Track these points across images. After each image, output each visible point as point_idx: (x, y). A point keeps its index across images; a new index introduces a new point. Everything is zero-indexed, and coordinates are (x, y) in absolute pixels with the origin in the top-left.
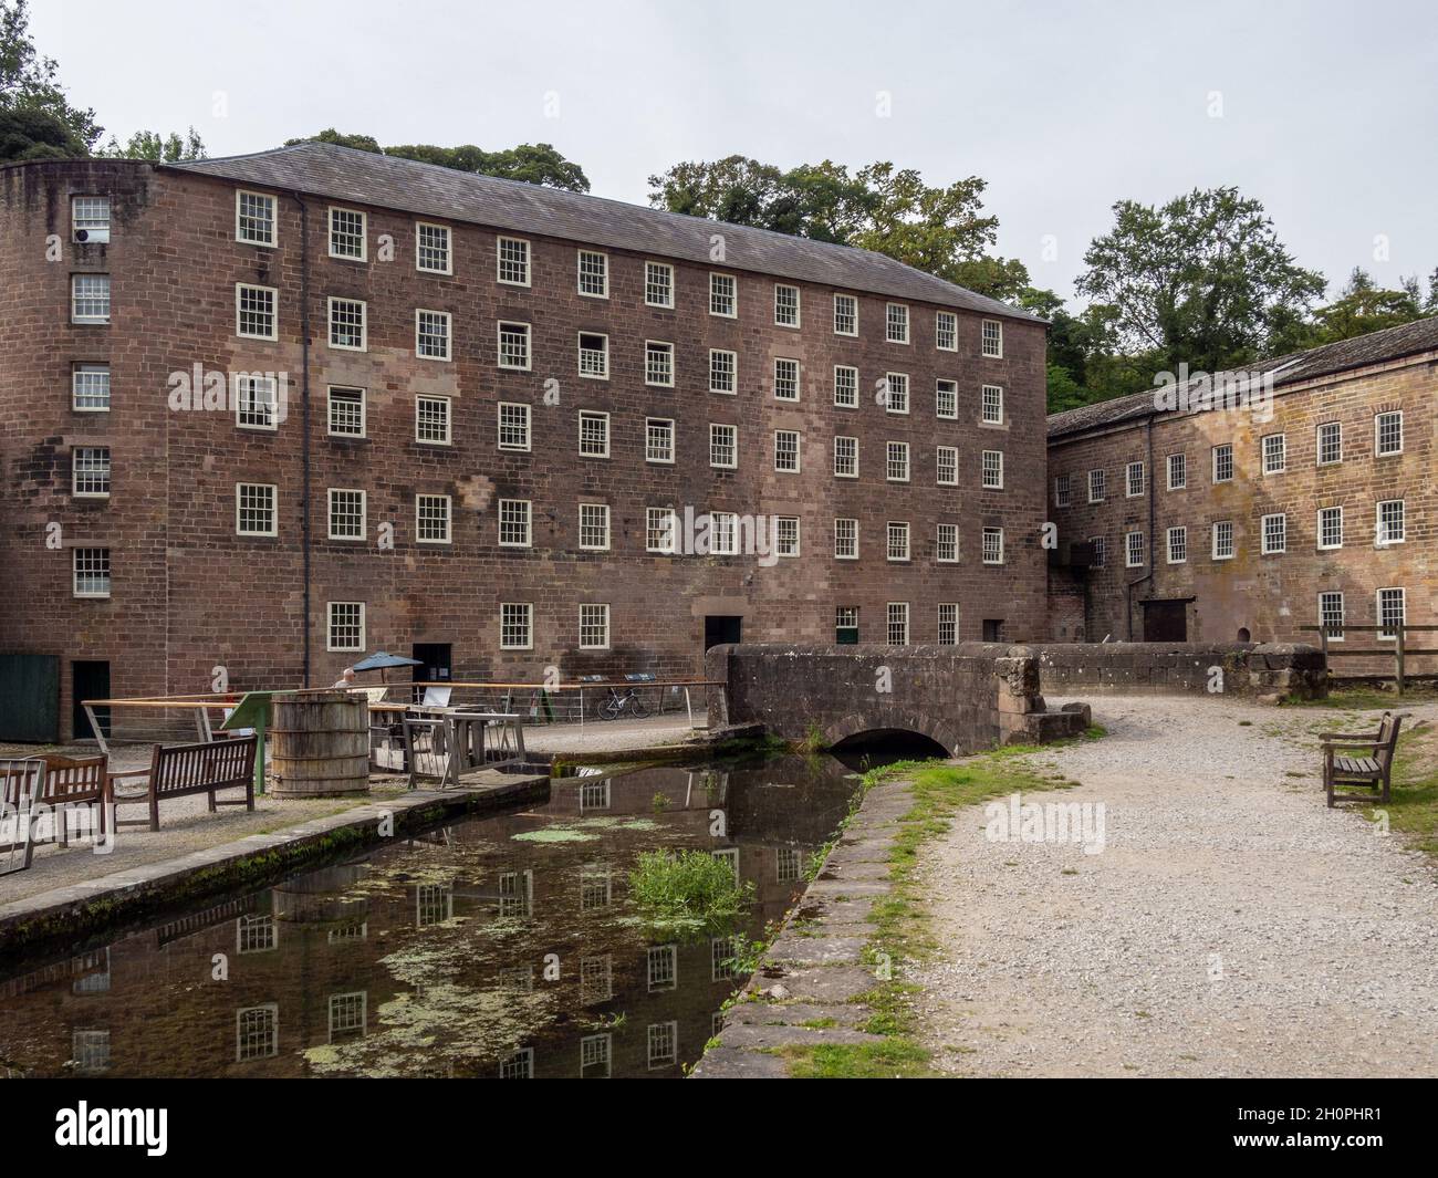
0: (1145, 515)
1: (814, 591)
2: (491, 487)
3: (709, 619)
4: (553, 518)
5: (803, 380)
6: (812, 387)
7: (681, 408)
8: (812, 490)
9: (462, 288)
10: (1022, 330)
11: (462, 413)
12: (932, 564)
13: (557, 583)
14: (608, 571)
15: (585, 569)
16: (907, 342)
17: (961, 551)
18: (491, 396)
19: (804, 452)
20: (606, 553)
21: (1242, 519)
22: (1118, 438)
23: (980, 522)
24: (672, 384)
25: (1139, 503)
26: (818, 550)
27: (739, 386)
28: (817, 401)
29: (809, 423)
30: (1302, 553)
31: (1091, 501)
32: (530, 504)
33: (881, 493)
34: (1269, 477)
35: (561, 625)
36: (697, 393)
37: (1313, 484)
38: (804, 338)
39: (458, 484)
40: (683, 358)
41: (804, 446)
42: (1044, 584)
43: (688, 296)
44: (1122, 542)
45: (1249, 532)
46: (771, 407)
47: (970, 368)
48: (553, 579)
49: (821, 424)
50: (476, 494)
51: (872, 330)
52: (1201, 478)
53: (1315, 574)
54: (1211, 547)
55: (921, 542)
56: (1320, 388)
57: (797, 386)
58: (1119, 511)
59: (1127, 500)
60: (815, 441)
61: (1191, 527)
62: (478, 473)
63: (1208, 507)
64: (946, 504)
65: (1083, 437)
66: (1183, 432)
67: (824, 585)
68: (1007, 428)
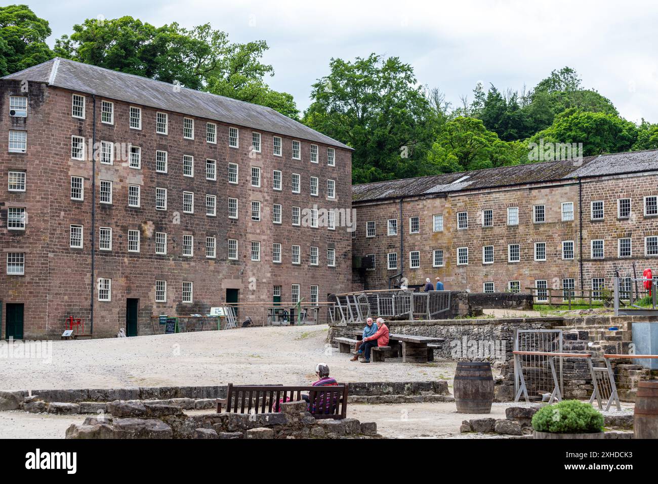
0: (398, 245)
1: (265, 277)
2: (153, 227)
3: (227, 289)
4: (174, 241)
5: (262, 177)
6: (265, 180)
7: (219, 190)
8: (264, 228)
9: (145, 136)
10: (342, 153)
11: (144, 193)
12: (309, 266)
13: (175, 271)
14: (193, 266)
15: (185, 265)
16: (299, 159)
17: (319, 260)
18: (154, 185)
19: (262, 211)
20: (192, 258)
21: (448, 249)
22: (384, 206)
23: (327, 246)
24: (215, 179)
25: (394, 239)
26: (267, 258)
27: (239, 180)
28: (267, 187)
29: (264, 197)
30: (476, 265)
31: (367, 236)
32: (166, 234)
33: (290, 231)
34: (460, 231)
35: (176, 291)
36: (224, 183)
37: (480, 235)
38: (262, 157)
39: (143, 225)
40: (219, 167)
41: (262, 209)
42: (351, 277)
43: (221, 138)
44: (385, 257)
45: (451, 255)
46: (250, 190)
47: (322, 172)
48: (174, 269)
49: (267, 198)
50: (149, 229)
51: (288, 154)
52: (427, 229)
53: (482, 274)
54: (432, 261)
55: (304, 255)
56: (484, 194)
57: (259, 180)
58: (383, 242)
59: (388, 237)
60: (266, 206)
61: (422, 251)
62: (149, 220)
63: (431, 242)
64: (314, 237)
65: (364, 204)
66: (418, 207)
67: (269, 275)
68: (336, 200)
